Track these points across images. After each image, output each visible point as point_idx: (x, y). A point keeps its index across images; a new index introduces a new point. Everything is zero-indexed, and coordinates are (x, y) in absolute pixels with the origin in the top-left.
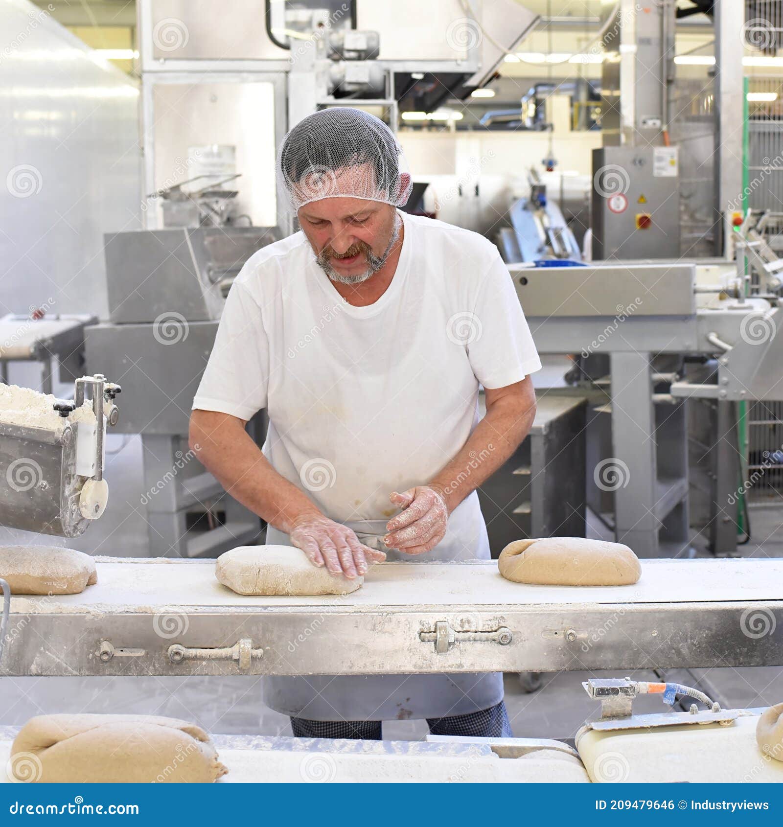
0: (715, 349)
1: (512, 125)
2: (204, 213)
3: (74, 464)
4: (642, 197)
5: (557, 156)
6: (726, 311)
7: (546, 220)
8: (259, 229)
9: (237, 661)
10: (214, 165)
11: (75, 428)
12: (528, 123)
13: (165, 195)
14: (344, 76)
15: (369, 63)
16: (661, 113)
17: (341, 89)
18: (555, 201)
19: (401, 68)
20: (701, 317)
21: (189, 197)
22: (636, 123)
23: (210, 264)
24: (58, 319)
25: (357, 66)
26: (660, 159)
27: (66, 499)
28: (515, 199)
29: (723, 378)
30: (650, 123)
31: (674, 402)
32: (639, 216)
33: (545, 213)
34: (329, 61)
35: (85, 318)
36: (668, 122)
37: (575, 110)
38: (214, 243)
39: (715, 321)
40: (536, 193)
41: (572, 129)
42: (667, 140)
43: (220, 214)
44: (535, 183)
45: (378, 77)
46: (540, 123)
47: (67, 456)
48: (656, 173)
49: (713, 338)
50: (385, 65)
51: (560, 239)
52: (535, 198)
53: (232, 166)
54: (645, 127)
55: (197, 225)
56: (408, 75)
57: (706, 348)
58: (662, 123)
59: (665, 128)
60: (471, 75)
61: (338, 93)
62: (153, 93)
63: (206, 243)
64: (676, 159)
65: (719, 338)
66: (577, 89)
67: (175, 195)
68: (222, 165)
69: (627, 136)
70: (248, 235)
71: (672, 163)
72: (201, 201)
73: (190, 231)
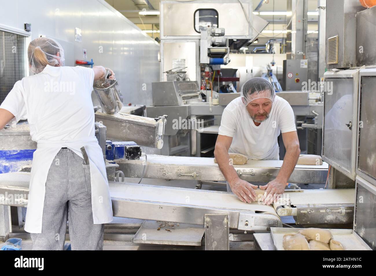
0: (314, 115)
1: (263, 51)
2: (178, 78)
3: (158, 132)
4: (297, 74)
5: (275, 61)
6: (317, 105)
7: (272, 80)
8: (192, 82)
9: (193, 176)
10: (179, 64)
11: (158, 124)
12: (268, 51)
13: (167, 72)
14: (215, 41)
15: (222, 37)
16: (303, 50)
17: (214, 44)
18: (275, 74)
19: (230, 38)
20: (310, 106)
21: (174, 73)
22: (296, 53)
23: (179, 91)
24: (135, 106)
25: (219, 38)
26: (302, 63)
27: (156, 140)
28: (263, 74)
29: (316, 123)
30: (300, 53)
31: (303, 129)
32: (296, 79)
33: (272, 78)
34: (211, 37)
35: (142, 106)
36: (305, 53)
37: (282, 47)
38: (180, 85)
39: (314, 107)
40: (269, 72)
41: (281, 53)
42: (305, 58)
43: (182, 78)
44: (269, 69)
45: (224, 41)
46: (271, 51)
47: (157, 130)
48: (301, 67)
49: (313, 112)
50: (226, 37)
51: (276, 85)
52: (269, 73)
53: (184, 65)
54: (298, 54)
55: (176, 81)
56: (232, 40)
57: (312, 114)
58: (303, 53)
59: (304, 54)
60: (250, 40)
61: (213, 45)
62: (164, 45)
63: (178, 85)
64: (307, 63)
65: (315, 112)
66: (283, 41)
67: (170, 73)
68: (182, 64)
69: (293, 57)
70: (189, 83)
71: (306, 64)
72: (177, 74)
73: (174, 82)
